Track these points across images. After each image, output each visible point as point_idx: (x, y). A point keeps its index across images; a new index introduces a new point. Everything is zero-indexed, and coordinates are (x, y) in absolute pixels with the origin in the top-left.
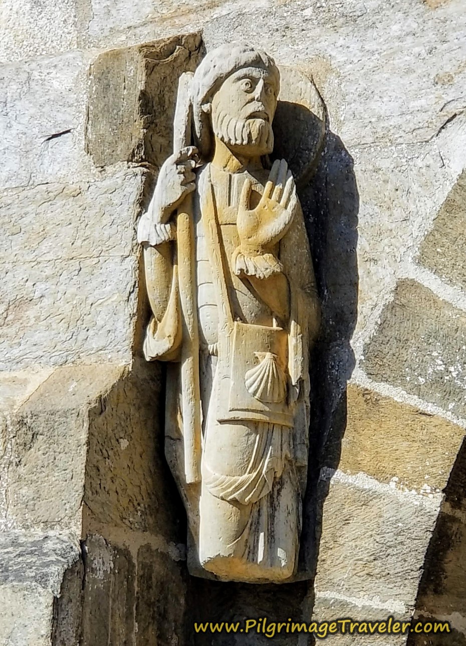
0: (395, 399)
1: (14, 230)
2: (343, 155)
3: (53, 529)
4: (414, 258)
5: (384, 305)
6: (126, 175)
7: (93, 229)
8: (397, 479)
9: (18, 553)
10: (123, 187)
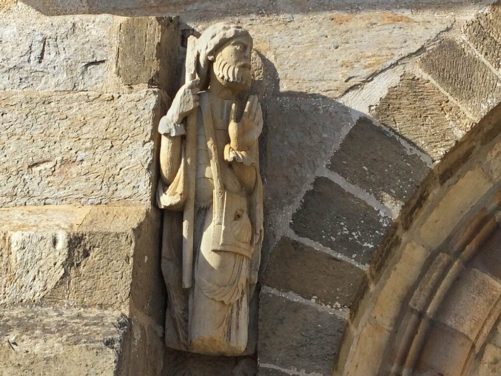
0: (315, 248)
1: (62, 117)
2: (278, 99)
3: (107, 309)
4: (327, 166)
5: (306, 191)
6: (147, 92)
7: (122, 122)
8: (316, 297)
9: (84, 323)
10: (145, 99)
